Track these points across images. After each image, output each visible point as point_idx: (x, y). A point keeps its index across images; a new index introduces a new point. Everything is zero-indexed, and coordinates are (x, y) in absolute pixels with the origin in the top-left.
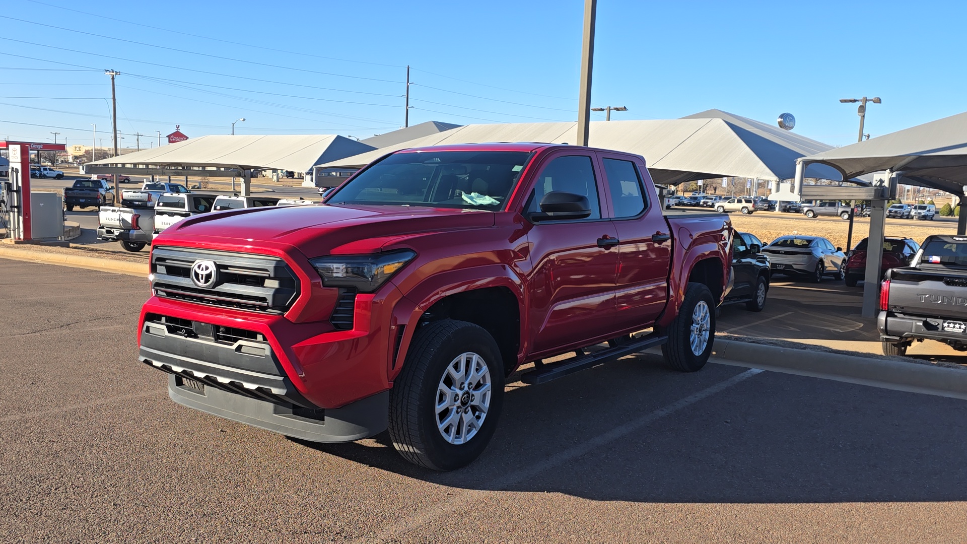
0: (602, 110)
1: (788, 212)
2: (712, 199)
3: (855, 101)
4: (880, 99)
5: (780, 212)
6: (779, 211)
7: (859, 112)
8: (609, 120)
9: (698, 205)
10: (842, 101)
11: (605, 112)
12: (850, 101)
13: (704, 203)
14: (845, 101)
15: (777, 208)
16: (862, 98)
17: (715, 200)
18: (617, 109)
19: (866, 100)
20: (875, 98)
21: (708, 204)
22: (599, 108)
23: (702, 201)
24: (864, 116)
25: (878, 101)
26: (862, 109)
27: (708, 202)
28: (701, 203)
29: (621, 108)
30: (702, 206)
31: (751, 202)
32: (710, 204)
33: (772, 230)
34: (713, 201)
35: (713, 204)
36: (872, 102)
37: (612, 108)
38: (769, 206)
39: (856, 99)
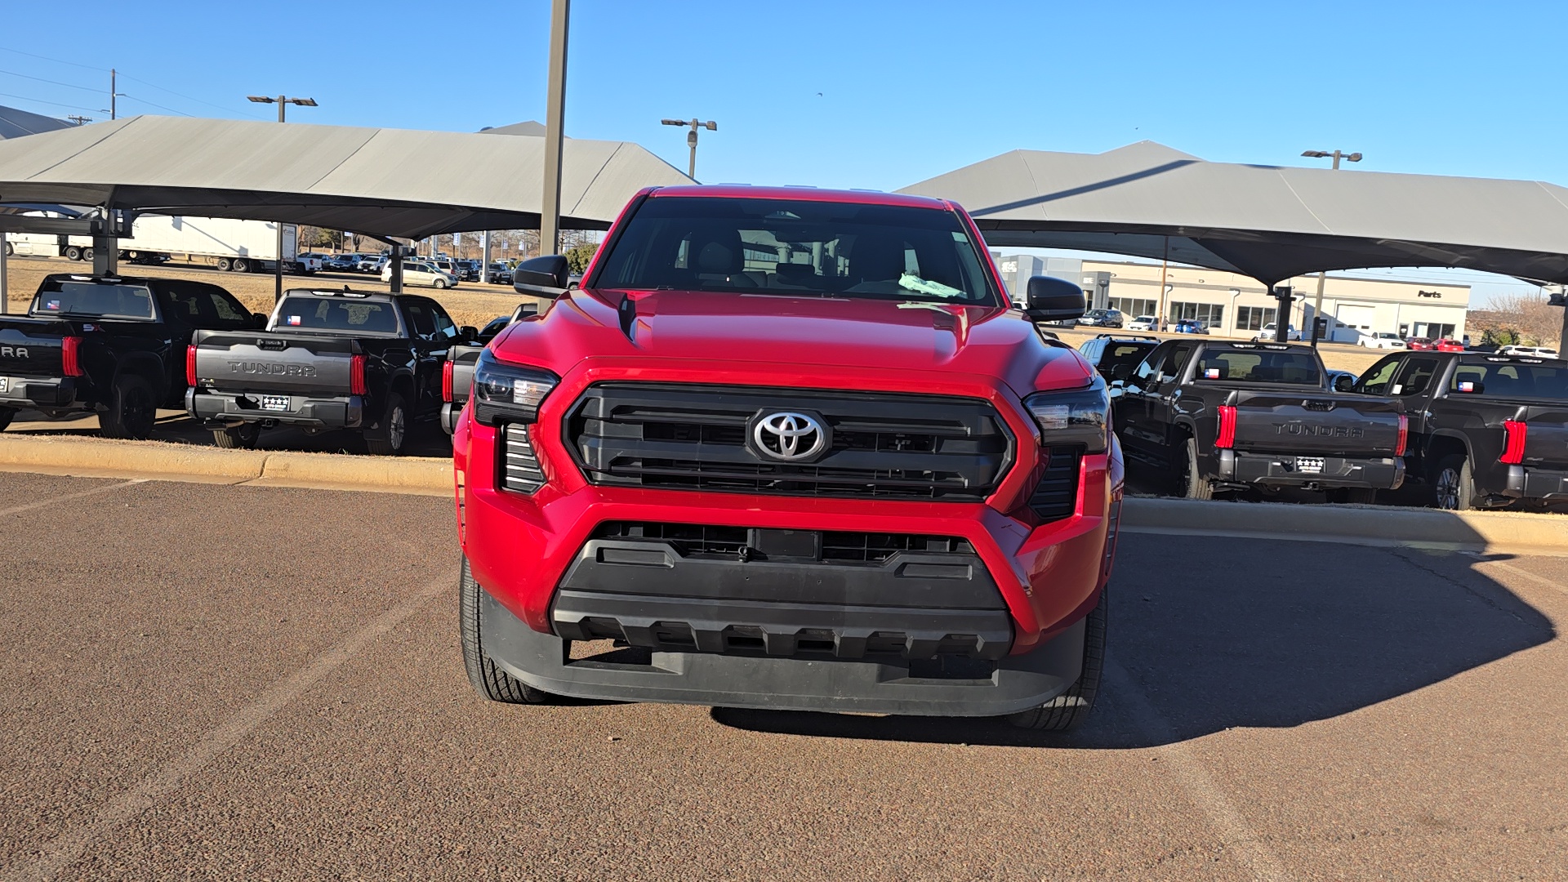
0: (269, 101)
1: (498, 283)
2: (377, 260)
3: (682, 124)
4: (716, 125)
5: (487, 284)
6: (486, 281)
7: (689, 141)
8: (283, 121)
9: (353, 269)
10: (664, 122)
11: (276, 106)
12: (676, 123)
13: (364, 266)
14: (669, 123)
15: (482, 278)
16: (691, 121)
17: (381, 262)
18: (299, 103)
19: (698, 124)
20: (709, 122)
21: (371, 268)
22: (264, 96)
23: (361, 263)
24: (695, 148)
25: (712, 126)
26: (693, 136)
27: (370, 265)
28: (359, 267)
29: (306, 101)
30: (361, 271)
31: (449, 268)
32: (373, 268)
33: (500, 312)
34: (378, 263)
35: (379, 268)
36: (705, 127)
37: (287, 98)
38: (469, 273)
39: (684, 121)
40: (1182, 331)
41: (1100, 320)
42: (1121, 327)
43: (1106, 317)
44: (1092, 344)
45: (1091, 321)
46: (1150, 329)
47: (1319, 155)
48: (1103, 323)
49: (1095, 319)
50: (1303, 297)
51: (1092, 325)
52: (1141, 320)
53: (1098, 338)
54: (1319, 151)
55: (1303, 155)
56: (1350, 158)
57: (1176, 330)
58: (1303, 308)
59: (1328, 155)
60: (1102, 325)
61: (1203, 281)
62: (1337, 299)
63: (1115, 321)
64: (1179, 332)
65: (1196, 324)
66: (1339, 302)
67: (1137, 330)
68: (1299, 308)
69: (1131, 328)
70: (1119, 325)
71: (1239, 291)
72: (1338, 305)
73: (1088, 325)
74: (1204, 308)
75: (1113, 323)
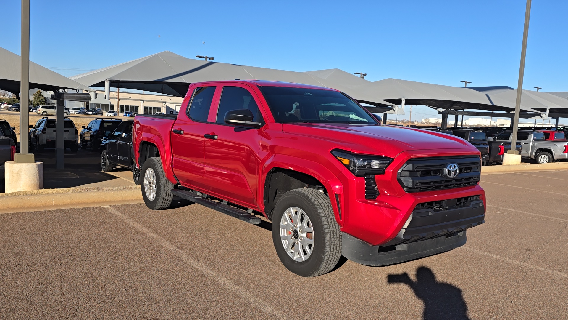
40: (126, 116)
41: (95, 112)
42: (103, 115)
43: (97, 111)
44: (94, 122)
45: (91, 113)
46: (114, 115)
47: (201, 57)
48: (96, 113)
49: (93, 112)
50: (165, 103)
51: (91, 114)
52: (110, 112)
53: (96, 119)
54: (201, 56)
55: (196, 57)
56: (210, 59)
57: (124, 116)
58: (166, 107)
59: (203, 57)
60: (96, 114)
61: (131, 98)
62: (175, 104)
63: (100, 112)
64: (125, 116)
65: (131, 113)
66: (176, 105)
67: (109, 116)
68: (164, 107)
69: (107, 115)
70: (102, 114)
71: (144, 101)
72: (176, 106)
73: (90, 114)
74: (132, 107)
75: (100, 113)
